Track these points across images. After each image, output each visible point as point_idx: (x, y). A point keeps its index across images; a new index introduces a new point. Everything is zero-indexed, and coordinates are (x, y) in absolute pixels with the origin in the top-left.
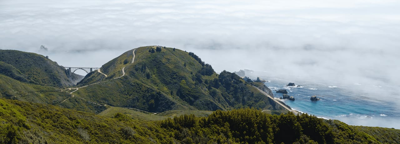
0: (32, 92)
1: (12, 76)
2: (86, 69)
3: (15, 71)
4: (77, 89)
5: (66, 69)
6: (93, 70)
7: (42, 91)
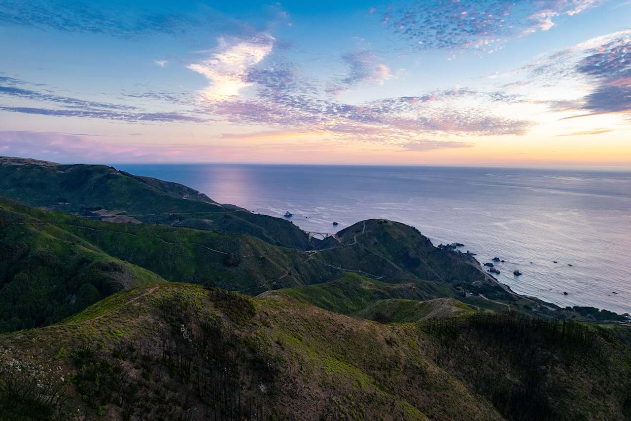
0: (278, 253)
1: (263, 238)
2: (323, 235)
3: (265, 233)
4: (316, 252)
5: (307, 233)
6: (329, 236)
7: (285, 252)
